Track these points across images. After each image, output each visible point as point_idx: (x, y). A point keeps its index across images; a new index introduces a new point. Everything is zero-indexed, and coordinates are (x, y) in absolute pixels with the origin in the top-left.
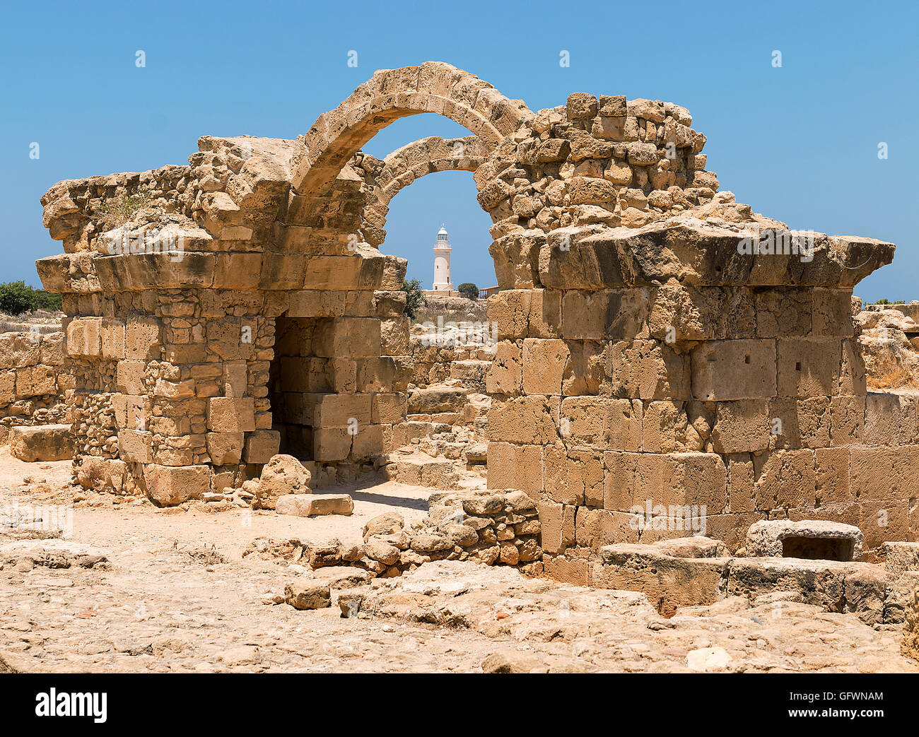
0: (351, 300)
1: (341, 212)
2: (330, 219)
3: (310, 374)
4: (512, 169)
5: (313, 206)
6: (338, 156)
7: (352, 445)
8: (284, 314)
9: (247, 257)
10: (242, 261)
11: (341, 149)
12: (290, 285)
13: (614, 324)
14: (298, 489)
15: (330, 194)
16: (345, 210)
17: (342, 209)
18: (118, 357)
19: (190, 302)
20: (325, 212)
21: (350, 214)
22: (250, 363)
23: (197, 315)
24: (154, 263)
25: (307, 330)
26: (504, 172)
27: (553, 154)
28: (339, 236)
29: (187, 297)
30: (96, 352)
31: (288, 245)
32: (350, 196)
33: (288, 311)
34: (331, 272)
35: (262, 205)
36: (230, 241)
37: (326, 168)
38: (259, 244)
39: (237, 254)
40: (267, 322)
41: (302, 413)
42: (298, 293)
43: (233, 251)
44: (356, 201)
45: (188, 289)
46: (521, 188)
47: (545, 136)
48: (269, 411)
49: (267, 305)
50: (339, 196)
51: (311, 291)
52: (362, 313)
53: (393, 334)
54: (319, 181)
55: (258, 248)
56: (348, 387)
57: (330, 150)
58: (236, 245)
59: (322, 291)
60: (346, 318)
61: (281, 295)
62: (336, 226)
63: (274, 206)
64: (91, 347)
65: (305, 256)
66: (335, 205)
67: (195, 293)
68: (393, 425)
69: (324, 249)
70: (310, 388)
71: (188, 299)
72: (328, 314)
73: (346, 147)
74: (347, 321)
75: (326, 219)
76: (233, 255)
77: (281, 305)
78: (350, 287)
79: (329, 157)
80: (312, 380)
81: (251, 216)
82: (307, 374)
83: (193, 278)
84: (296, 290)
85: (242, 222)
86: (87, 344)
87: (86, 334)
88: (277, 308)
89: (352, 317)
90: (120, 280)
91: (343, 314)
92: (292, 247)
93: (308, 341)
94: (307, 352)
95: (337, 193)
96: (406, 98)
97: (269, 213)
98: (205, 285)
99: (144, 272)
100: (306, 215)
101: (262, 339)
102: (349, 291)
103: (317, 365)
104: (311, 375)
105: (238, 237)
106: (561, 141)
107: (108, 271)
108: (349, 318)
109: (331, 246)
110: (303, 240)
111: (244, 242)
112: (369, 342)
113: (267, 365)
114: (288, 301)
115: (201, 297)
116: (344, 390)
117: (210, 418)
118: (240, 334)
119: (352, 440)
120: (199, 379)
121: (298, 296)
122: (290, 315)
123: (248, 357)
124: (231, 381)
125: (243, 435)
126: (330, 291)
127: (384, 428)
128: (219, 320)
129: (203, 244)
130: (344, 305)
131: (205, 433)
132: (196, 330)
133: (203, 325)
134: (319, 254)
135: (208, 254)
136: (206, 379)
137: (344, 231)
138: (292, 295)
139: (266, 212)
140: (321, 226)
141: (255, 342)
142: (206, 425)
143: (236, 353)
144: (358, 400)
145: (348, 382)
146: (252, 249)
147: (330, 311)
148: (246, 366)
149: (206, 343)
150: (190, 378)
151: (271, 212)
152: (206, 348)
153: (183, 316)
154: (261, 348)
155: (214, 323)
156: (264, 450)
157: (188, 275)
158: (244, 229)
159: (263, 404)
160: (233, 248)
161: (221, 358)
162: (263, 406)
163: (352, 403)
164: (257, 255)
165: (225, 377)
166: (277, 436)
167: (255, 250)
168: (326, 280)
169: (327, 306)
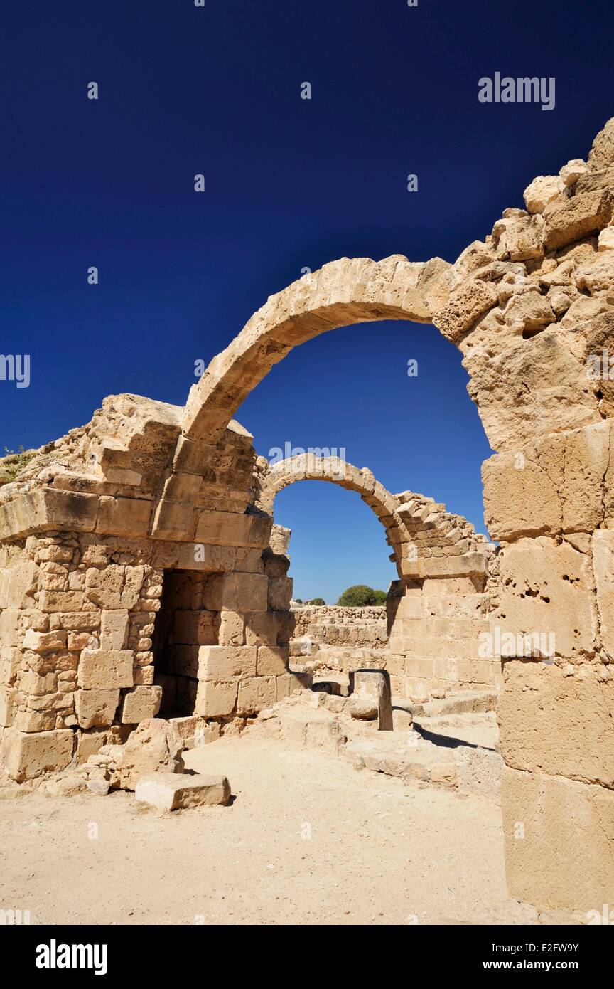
0: (241, 557)
1: (233, 468)
2: (222, 474)
3: (200, 627)
5: (204, 454)
6: (229, 397)
7: (237, 699)
8: (173, 566)
9: (135, 503)
10: (130, 507)
11: (232, 387)
12: (180, 536)
14: (166, 764)
15: (220, 446)
16: (237, 466)
17: (234, 464)
18: (3, 607)
19: (67, 546)
20: (218, 466)
21: (242, 471)
22: (133, 614)
23: (76, 560)
24: (33, 503)
25: (199, 585)
28: (231, 492)
29: (65, 540)
31: (178, 492)
32: (242, 452)
33: (177, 562)
34: (223, 527)
35: (151, 449)
36: (118, 485)
37: (218, 411)
38: (149, 492)
39: (124, 500)
40: (155, 572)
41: (190, 665)
42: (188, 545)
43: (120, 496)
44: (247, 458)
45: (68, 532)
48: (151, 664)
49: (156, 555)
50: (231, 451)
52: (251, 569)
54: (210, 426)
55: (148, 496)
56: (235, 639)
57: (221, 387)
58: (124, 490)
59: (213, 545)
60: (236, 573)
61: (170, 546)
62: (228, 482)
63: (165, 453)
65: (196, 509)
66: (228, 460)
67: (75, 536)
68: (277, 677)
69: (216, 505)
70: (199, 640)
71: (66, 543)
72: (218, 568)
73: (238, 386)
74: (236, 576)
75: (218, 473)
76: (119, 499)
77: (170, 556)
78: (240, 544)
79: (220, 396)
80: (201, 633)
81: (140, 460)
82: (197, 627)
83: (72, 520)
84: (187, 542)
85: (130, 465)
88: (166, 559)
89: (240, 572)
90: (11, 528)
91: (232, 569)
92: (182, 496)
93: (199, 595)
94: (198, 605)
95: (229, 447)
97: (159, 460)
98: (85, 528)
99: (27, 516)
100: (197, 463)
101: (148, 589)
102: (239, 547)
103: (206, 619)
104: (201, 629)
105: (126, 481)
108: (239, 574)
109: (222, 502)
110: (194, 490)
111: (132, 487)
112: (256, 597)
113: (152, 615)
114: (178, 552)
115: (82, 540)
116: (231, 643)
117: (80, 674)
118: (124, 583)
119: (237, 693)
120: (71, 629)
121: (188, 548)
122: (180, 567)
123: (131, 607)
124: (108, 632)
125: (119, 691)
126: (220, 546)
127: (268, 680)
128: (100, 567)
129: (86, 485)
130: (234, 561)
131: (74, 690)
132: (73, 577)
133: (83, 571)
134: (211, 508)
135: (91, 495)
136: (80, 630)
137: (236, 488)
138: (183, 547)
139: (156, 459)
140: (214, 480)
141: (140, 592)
142: (76, 681)
143: (117, 601)
144: (243, 652)
145: (235, 634)
146: (141, 496)
147: (221, 565)
148: (127, 616)
149: (84, 591)
150: (61, 628)
151: (162, 458)
152: (83, 595)
153: (60, 561)
154: (146, 597)
155: (94, 569)
156: (142, 707)
157: (66, 514)
158: (132, 473)
159: (144, 657)
160: (121, 492)
161: (99, 606)
162: (145, 659)
163: (238, 655)
164: (146, 502)
165: (103, 627)
166: (158, 692)
167: (144, 497)
168: (218, 535)
169: (218, 560)
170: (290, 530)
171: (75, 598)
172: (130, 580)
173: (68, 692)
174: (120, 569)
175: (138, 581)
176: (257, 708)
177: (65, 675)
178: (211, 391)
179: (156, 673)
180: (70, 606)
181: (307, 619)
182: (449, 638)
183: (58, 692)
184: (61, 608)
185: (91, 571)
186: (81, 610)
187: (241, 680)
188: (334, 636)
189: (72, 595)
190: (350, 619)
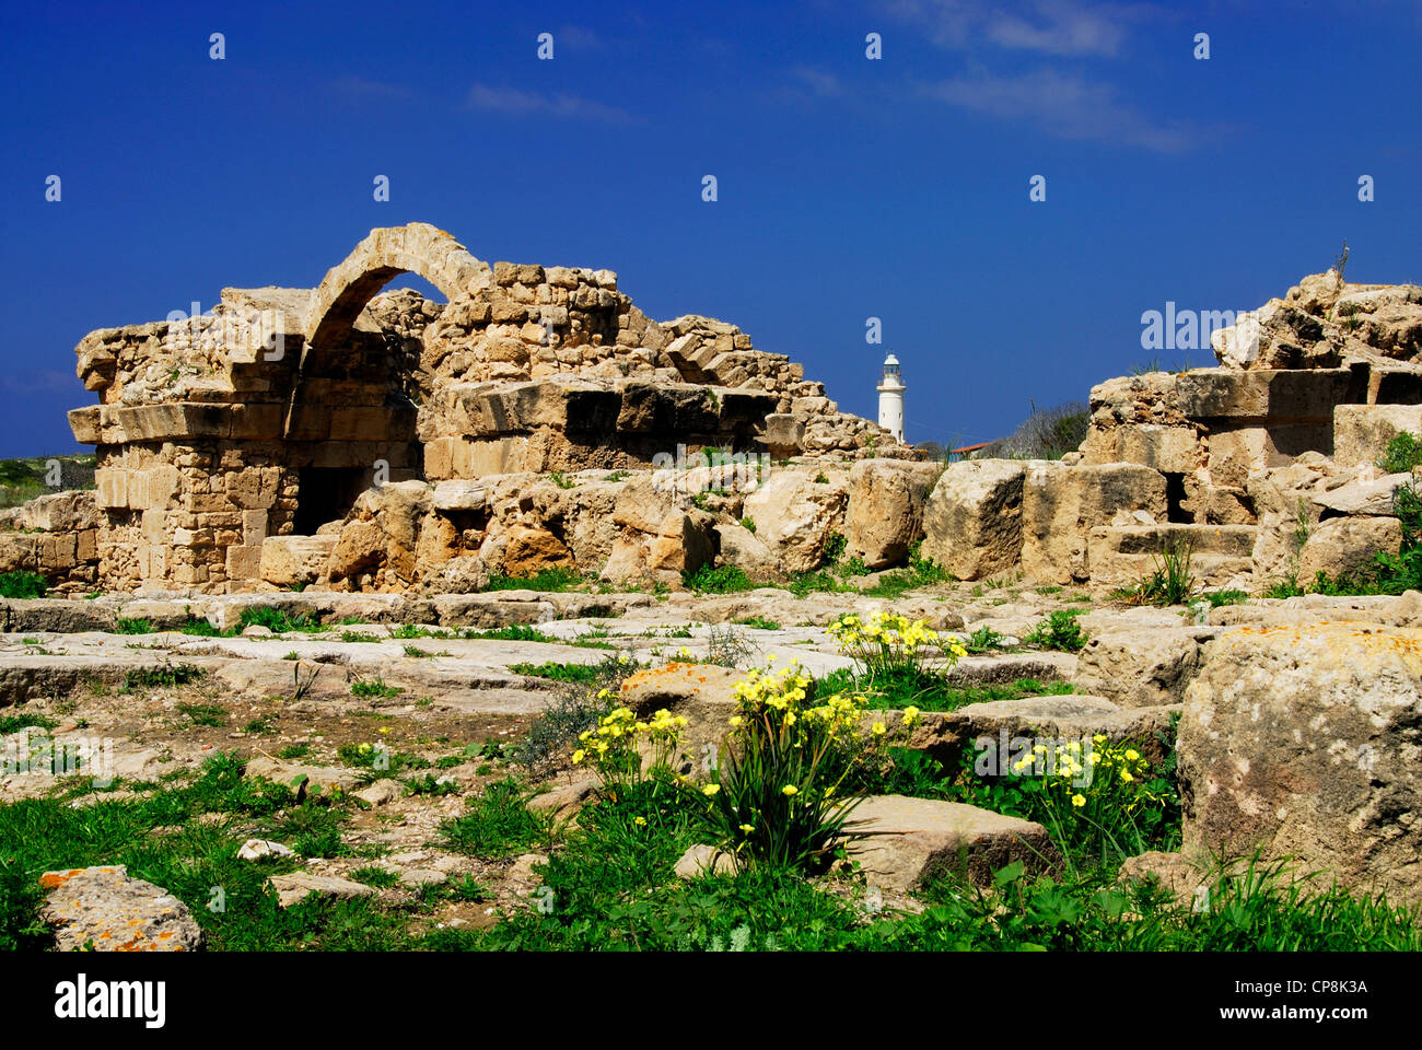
0: (383, 451)
1: (364, 363)
2: (353, 370)
4: (451, 330)
6: (348, 309)
8: (310, 464)
9: (266, 408)
10: (261, 413)
11: (349, 302)
12: (313, 434)
13: (507, 466)
15: (348, 345)
16: (367, 362)
17: (365, 360)
18: (143, 508)
19: (206, 452)
20: (347, 363)
21: (374, 365)
22: (273, 512)
23: (215, 465)
24: (170, 414)
26: (444, 332)
27: (480, 316)
28: (364, 387)
29: (204, 447)
30: (123, 505)
31: (307, 396)
32: (372, 347)
33: (312, 461)
34: (359, 422)
36: (247, 393)
38: (278, 396)
39: (255, 406)
40: (290, 472)
42: (323, 443)
43: (251, 402)
44: (378, 352)
45: (206, 440)
46: (457, 347)
47: (477, 299)
49: (290, 456)
50: (360, 348)
51: (338, 442)
54: (333, 334)
55: (277, 400)
58: (254, 396)
59: (349, 441)
61: (306, 445)
62: (360, 377)
64: (119, 499)
65: (327, 407)
66: (357, 356)
67: (212, 443)
69: (349, 400)
71: (205, 450)
72: (356, 463)
75: (348, 370)
76: (251, 406)
77: (305, 455)
78: (381, 437)
79: (337, 311)
81: (267, 369)
83: (208, 429)
84: (321, 440)
85: (258, 374)
86: (116, 496)
87: (115, 486)
88: (301, 458)
90: (143, 431)
92: (311, 398)
95: (356, 345)
96: (393, 258)
98: (221, 435)
99: (163, 423)
100: (324, 367)
101: (285, 489)
102: (380, 441)
105: (256, 389)
106: (487, 304)
107: (132, 423)
109: (356, 397)
110: (322, 392)
111: (262, 393)
113: (289, 514)
114: (313, 451)
115: (219, 446)
117: (228, 566)
118: (261, 484)
120: (217, 527)
121: (323, 446)
122: (315, 465)
123: (270, 507)
124: (250, 529)
126: (358, 441)
128: (238, 470)
129: (219, 396)
130: (374, 456)
131: (224, 581)
132: (214, 480)
133: (222, 474)
134: (345, 405)
135: (224, 405)
136: (225, 527)
137: (368, 382)
138: (317, 446)
139: (283, 364)
140: (343, 378)
141: (276, 492)
142: (225, 572)
143: (256, 501)
146: (272, 401)
147: (359, 462)
148: (267, 515)
149: (225, 493)
150: (207, 526)
151: (288, 363)
152: (225, 497)
153: (200, 466)
154: (285, 497)
155: (232, 473)
157: (203, 425)
158: (259, 381)
160: (251, 399)
161: (240, 506)
164: (277, 407)
165: (245, 525)
167: (275, 401)
168: (354, 431)
169: (356, 456)
171: (217, 500)
172: (266, 481)
173: (219, 581)
174: (256, 471)
175: (274, 482)
177: (216, 567)
178: (329, 308)
180: (214, 506)
183: (211, 582)
184: (206, 509)
185: (229, 475)
186: (223, 510)
189: (214, 497)
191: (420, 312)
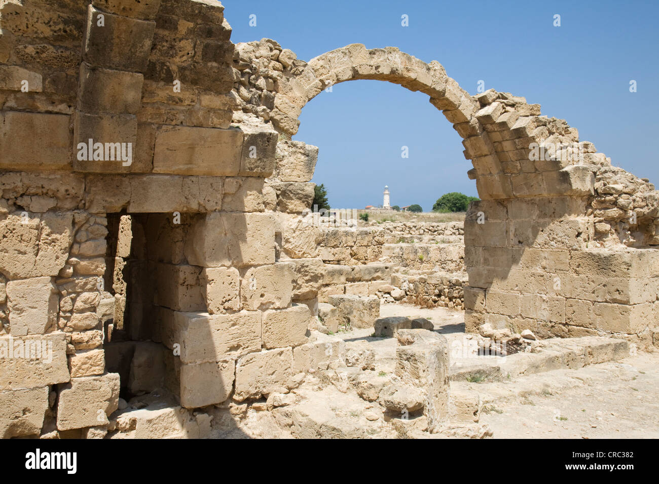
1: (198, 58)
2: (182, 69)
3: (180, 287)
5: (136, 36)
7: (234, 381)
10: (31, 125)
17: (199, 53)
20: (172, 56)
21: (215, 64)
22: (59, 281)
31: (106, 100)
32: (209, 32)
33: (129, 203)
34: (197, 149)
35: (45, 31)
38: (62, 102)
39: (20, 114)
40: (92, 220)
42: (145, 179)
44: (220, 43)
48: (99, 347)
49: (91, 196)
50: (190, 32)
51: (167, 177)
52: (249, 207)
53: (297, 233)
55: (62, 107)
56: (227, 305)
58: (16, 99)
59: (185, 176)
60: (223, 214)
61: (114, 181)
62: (195, 82)
63: (71, 36)
65: (146, 123)
66: (186, 46)
68: (293, 348)
70: (180, 305)
74: (224, 219)
75: (174, 68)
77: (116, 195)
78: (228, 171)
80: (182, 296)
81: (31, 50)
82: (176, 287)
84: (142, 174)
85: (14, 58)
88: (110, 200)
89: (232, 211)
91: (219, 208)
92: (113, 105)
93: (178, 244)
94: (178, 258)
97: (67, 49)
100: (127, 50)
101: (83, 246)
102: (227, 177)
103: (188, 276)
104: (181, 290)
109: (190, 112)
110: (132, 96)
111: (30, 95)
112: (258, 244)
114: (129, 189)
116: (222, 309)
118: (39, 239)
119: (235, 374)
121: (144, 182)
122: (133, 210)
123: (56, 273)
124: (19, 311)
125: (47, 389)
126: (197, 176)
127: (281, 354)
130: (219, 196)
134: (174, 123)
137: (208, 90)
138: (135, 182)
139: (61, 47)
140: (168, 79)
141: (68, 250)
143: (31, 266)
144: (242, 321)
145: (228, 297)
146: (50, 108)
147: (199, 204)
148: (51, 285)
151: (70, 46)
156: (88, 406)
158: (22, 72)
159: (86, 339)
160: (11, 104)
161: (2, 274)
162: (87, 342)
163: (234, 325)
164: (59, 117)
166: (112, 383)
167: (56, 110)
168: (190, 162)
169: (194, 196)
170: (317, 148)
172: (49, 235)
174: (31, 220)
175: (63, 235)
176: (265, 391)
179: (107, 357)
181: (381, 239)
182: (540, 271)
187: (239, 357)
188: (412, 256)
190: (432, 237)
191: (278, 60)
